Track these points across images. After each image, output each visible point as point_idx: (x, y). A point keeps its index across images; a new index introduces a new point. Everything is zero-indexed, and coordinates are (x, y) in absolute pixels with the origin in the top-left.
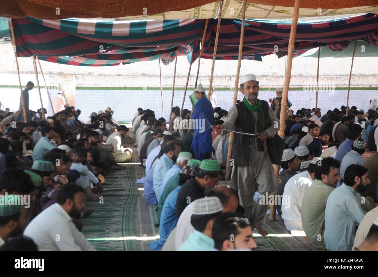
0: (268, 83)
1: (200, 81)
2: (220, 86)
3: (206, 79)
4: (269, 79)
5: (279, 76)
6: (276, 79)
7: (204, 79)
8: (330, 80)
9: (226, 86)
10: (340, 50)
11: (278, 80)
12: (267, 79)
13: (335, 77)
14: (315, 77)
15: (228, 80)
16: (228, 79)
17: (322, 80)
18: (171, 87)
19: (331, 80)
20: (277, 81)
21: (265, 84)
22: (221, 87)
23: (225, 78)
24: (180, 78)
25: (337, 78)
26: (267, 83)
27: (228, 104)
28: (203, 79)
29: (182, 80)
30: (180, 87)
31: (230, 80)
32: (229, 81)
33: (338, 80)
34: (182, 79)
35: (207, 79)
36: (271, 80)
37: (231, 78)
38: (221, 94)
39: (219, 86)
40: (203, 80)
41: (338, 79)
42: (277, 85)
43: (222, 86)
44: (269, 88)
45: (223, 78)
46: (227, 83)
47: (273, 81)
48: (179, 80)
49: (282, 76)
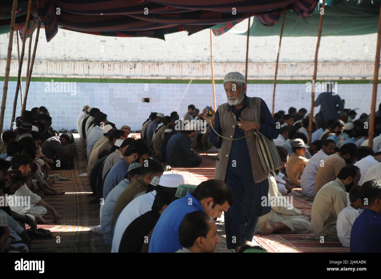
0: (191, 73)
1: (89, 68)
2: (120, 75)
3: (97, 64)
4: (193, 66)
5: (217, 63)
6: (203, 67)
7: (95, 65)
8: (282, 68)
9: (128, 77)
10: (272, 25)
11: (206, 69)
12: (189, 67)
13: (289, 64)
14: (260, 64)
15: (131, 67)
16: (131, 65)
17: (271, 68)
18: (43, 76)
19: (284, 69)
20: (204, 70)
21: (187, 74)
22: (120, 78)
23: (126, 65)
24: (58, 64)
25: (292, 65)
26: (189, 73)
27: (132, 103)
28: (93, 65)
29: (61, 66)
30: (58, 77)
31: (135, 67)
32: (133, 68)
33: (294, 69)
34: (61, 64)
35: (100, 65)
36: (195, 68)
37: (135, 65)
38: (120, 89)
39: (117, 75)
40: (93, 67)
41: (294, 67)
42: (205, 75)
43: (122, 76)
44: (190, 80)
45: (124, 65)
46: (130, 72)
47: (198, 69)
48: (57, 67)
49: (222, 61)
